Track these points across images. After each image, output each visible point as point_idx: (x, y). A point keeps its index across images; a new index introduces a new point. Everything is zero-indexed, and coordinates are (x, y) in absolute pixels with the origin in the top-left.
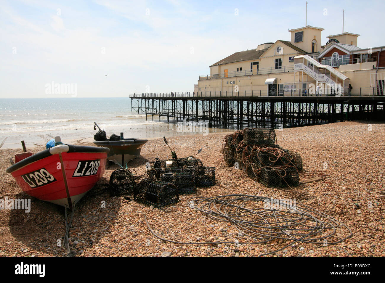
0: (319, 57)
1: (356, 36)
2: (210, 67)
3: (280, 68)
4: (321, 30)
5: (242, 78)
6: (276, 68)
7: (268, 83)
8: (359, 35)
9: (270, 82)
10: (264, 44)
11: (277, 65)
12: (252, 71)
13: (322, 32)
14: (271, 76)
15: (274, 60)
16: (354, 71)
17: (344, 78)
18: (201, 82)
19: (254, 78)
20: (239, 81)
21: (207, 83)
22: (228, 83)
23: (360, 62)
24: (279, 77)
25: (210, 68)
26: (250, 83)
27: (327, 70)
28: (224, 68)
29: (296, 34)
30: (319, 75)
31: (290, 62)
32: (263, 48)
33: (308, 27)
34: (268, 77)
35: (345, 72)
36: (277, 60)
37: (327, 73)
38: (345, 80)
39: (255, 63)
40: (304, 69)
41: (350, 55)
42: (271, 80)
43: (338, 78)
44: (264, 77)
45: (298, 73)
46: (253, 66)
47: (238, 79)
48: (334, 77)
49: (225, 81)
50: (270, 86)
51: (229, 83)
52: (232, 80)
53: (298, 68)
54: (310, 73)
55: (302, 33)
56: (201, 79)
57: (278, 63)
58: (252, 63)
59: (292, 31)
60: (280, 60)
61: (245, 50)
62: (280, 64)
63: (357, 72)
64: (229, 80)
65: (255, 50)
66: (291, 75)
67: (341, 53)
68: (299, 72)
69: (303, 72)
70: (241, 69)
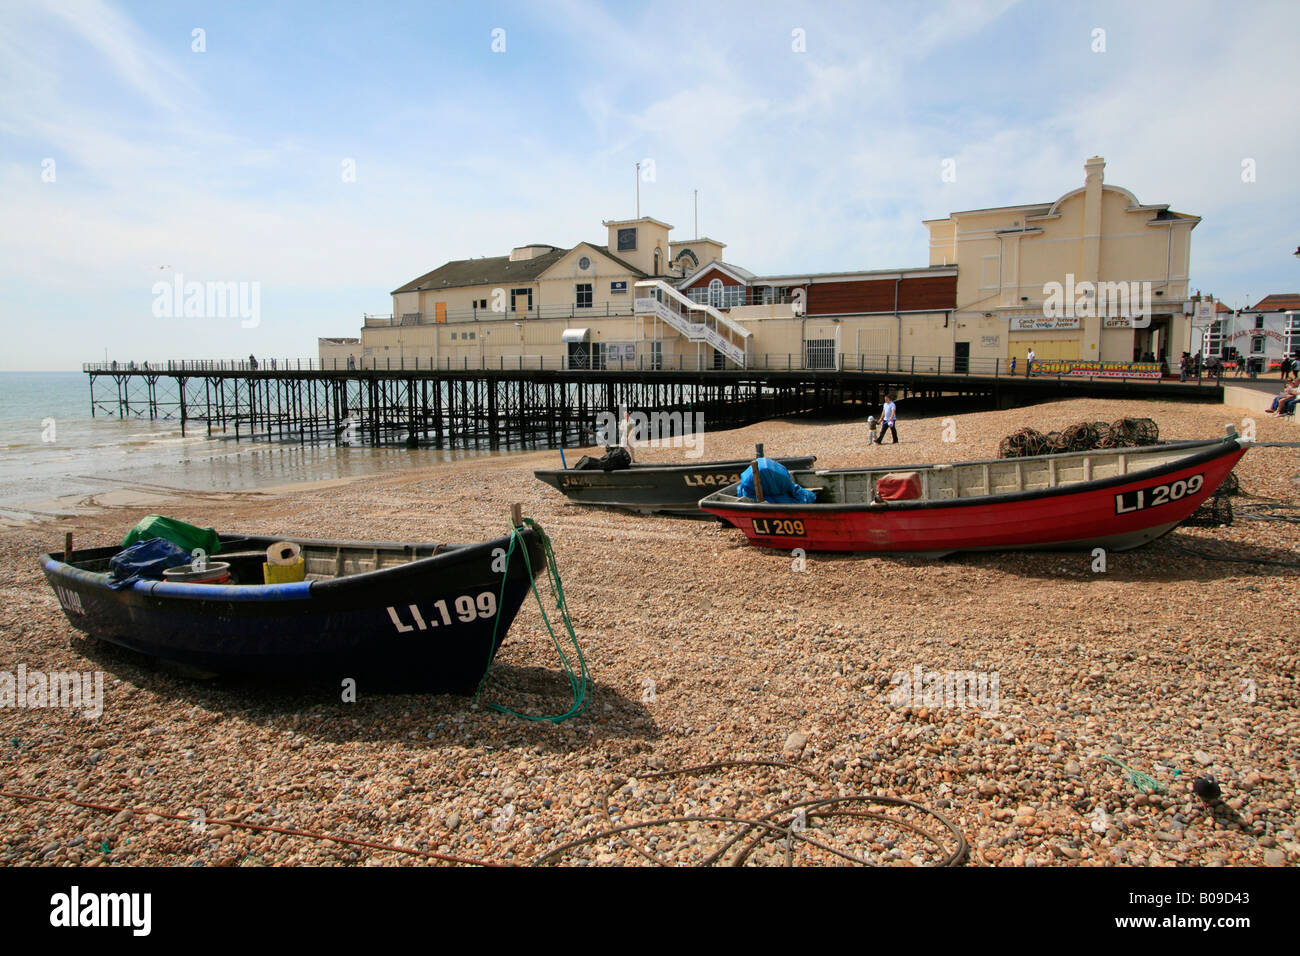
0: (683, 287)
1: (720, 246)
2: (392, 294)
3: (590, 306)
4: (668, 228)
5: (496, 326)
6: (579, 306)
7: (569, 338)
8: (725, 246)
9: (575, 338)
10: (528, 247)
11: (580, 298)
12: (513, 309)
13: (670, 231)
14: (572, 323)
15: (574, 287)
16: (760, 320)
17: (744, 333)
18: (371, 333)
19: (528, 326)
20: (489, 333)
21: (391, 337)
22: (454, 336)
23: (770, 303)
24: (594, 326)
25: (392, 297)
26: (519, 338)
27: (708, 314)
28: (432, 299)
29: (620, 232)
30: (693, 325)
31: (612, 293)
32: (529, 255)
33: (648, 221)
34: (566, 324)
35: (743, 322)
36: (580, 287)
37: (711, 321)
38: (748, 338)
39: (522, 292)
40: (660, 311)
41: (747, 287)
42: (577, 333)
43: (734, 333)
44: (558, 324)
45: (641, 320)
46: (518, 297)
47: (486, 327)
48: (724, 331)
49: (447, 331)
50: (573, 346)
51: (459, 337)
52: (468, 329)
53: (644, 309)
54: (673, 321)
55: (634, 231)
56: (370, 325)
57: (584, 296)
58: (513, 292)
59: (610, 225)
60: (589, 287)
61: (477, 256)
62: (589, 298)
63: (767, 322)
64: (459, 330)
65: (507, 259)
66: (625, 321)
67: (729, 282)
68: (645, 317)
69: (658, 318)
70: (484, 304)
